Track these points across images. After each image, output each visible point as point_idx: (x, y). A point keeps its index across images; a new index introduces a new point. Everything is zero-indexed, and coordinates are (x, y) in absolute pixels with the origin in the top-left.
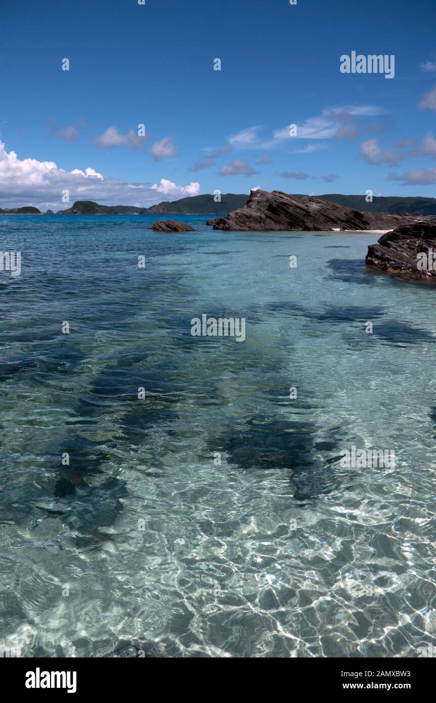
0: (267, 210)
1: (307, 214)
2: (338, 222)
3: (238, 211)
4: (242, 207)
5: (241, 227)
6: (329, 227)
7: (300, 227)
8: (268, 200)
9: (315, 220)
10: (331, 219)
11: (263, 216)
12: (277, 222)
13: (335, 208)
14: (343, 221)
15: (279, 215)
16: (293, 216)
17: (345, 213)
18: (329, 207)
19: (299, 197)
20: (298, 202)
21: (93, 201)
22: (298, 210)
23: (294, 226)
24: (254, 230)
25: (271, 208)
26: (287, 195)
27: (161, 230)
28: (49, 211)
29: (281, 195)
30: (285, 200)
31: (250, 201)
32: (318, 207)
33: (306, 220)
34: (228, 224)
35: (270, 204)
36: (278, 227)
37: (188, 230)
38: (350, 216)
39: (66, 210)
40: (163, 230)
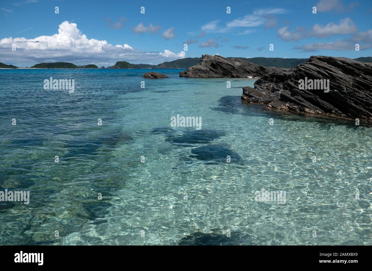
0: (210, 66)
1: (233, 68)
2: (251, 73)
3: (194, 67)
4: (196, 64)
5: (195, 76)
6: (246, 76)
7: (229, 75)
8: (211, 61)
9: (238, 71)
10: (247, 71)
11: (208, 69)
12: (216, 73)
13: (250, 65)
14: (254, 72)
15: (217, 69)
16: (225, 69)
17: (255, 68)
18: (246, 64)
19: (229, 59)
20: (229, 62)
21: (127, 62)
22: (228, 66)
23: (226, 75)
24: (202, 77)
25: (213, 65)
26: (222, 58)
27: (148, 77)
28: (103, 67)
29: (219, 58)
30: (221, 60)
31: (201, 61)
32: (239, 64)
33: (232, 72)
34: (188, 74)
35: (212, 63)
36: (216, 76)
37: (163, 77)
38: (258, 69)
39: (112, 67)
40: (149, 77)
